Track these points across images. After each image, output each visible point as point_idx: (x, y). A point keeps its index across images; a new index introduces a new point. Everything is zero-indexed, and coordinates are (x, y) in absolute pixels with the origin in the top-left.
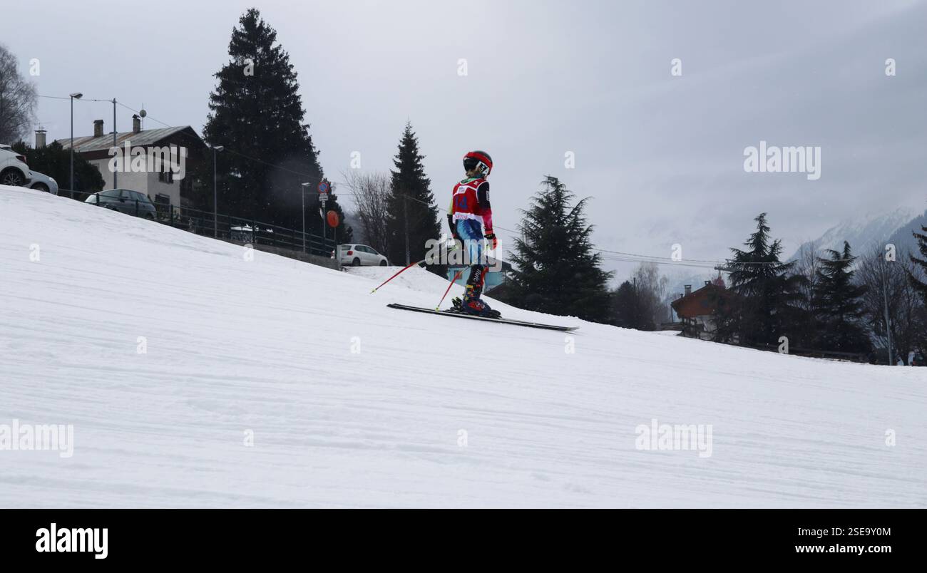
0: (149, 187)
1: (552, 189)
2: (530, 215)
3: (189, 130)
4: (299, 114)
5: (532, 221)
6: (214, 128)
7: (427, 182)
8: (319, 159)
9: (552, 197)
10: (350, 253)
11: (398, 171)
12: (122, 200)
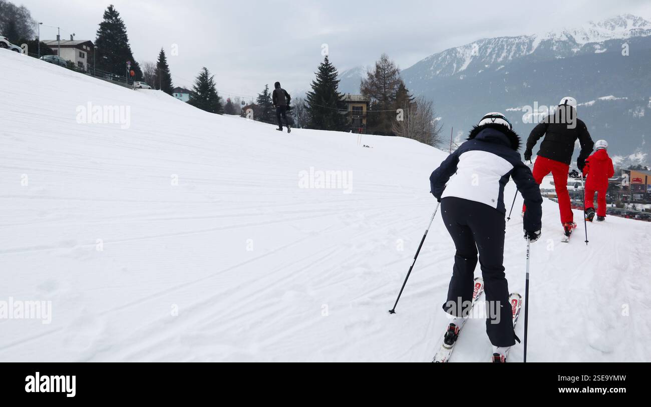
0: (76, 58)
1: (205, 71)
2: (198, 78)
3: (90, 42)
4: (127, 40)
5: (198, 80)
6: (98, 41)
7: (168, 66)
8: (133, 55)
9: (205, 73)
10: (138, 84)
11: (159, 61)
12: (54, 59)
